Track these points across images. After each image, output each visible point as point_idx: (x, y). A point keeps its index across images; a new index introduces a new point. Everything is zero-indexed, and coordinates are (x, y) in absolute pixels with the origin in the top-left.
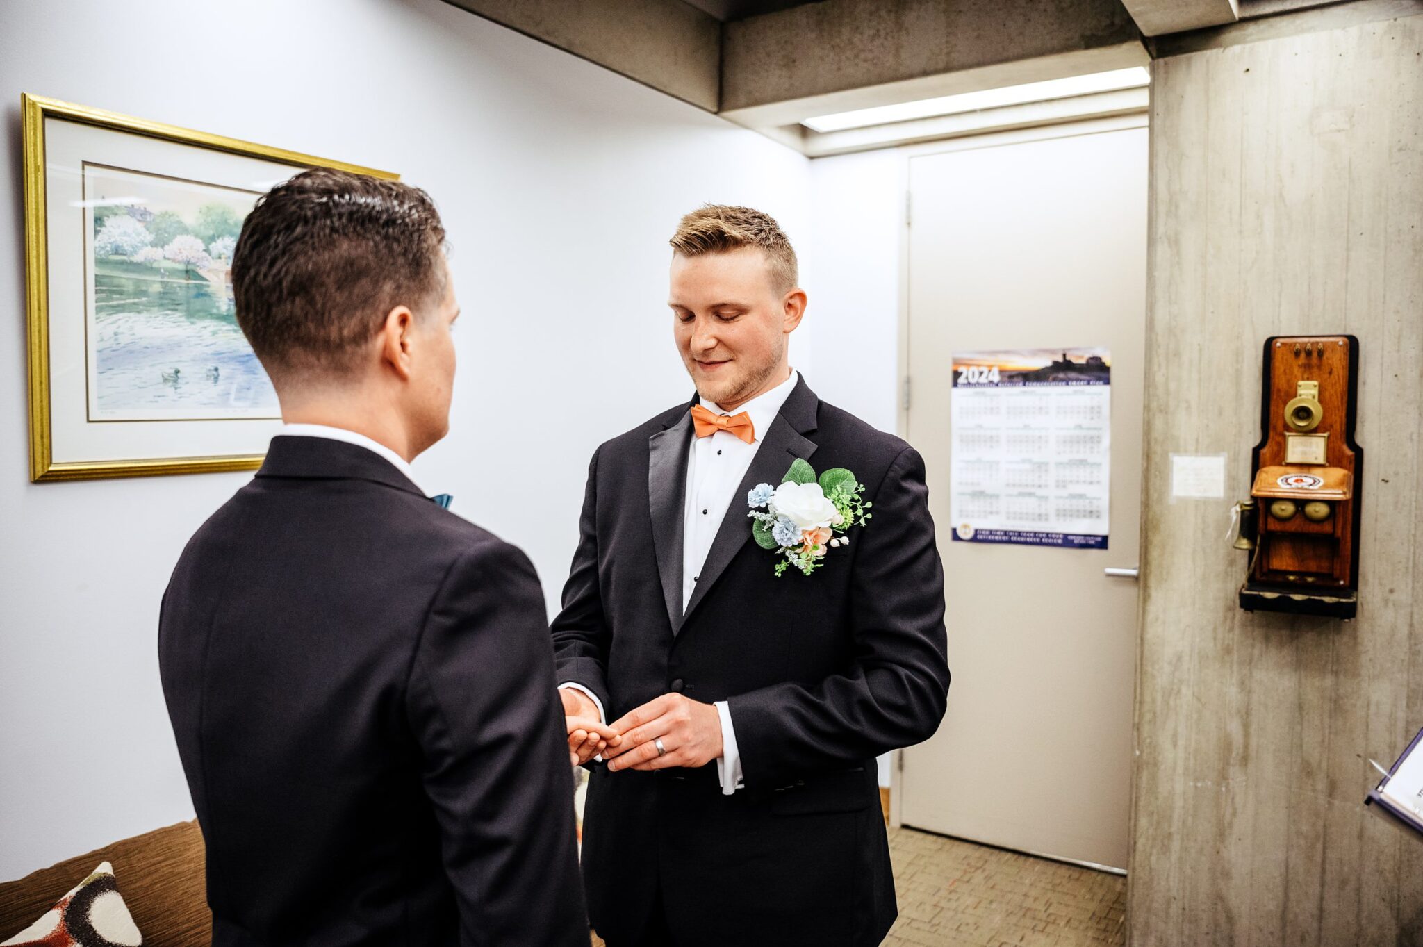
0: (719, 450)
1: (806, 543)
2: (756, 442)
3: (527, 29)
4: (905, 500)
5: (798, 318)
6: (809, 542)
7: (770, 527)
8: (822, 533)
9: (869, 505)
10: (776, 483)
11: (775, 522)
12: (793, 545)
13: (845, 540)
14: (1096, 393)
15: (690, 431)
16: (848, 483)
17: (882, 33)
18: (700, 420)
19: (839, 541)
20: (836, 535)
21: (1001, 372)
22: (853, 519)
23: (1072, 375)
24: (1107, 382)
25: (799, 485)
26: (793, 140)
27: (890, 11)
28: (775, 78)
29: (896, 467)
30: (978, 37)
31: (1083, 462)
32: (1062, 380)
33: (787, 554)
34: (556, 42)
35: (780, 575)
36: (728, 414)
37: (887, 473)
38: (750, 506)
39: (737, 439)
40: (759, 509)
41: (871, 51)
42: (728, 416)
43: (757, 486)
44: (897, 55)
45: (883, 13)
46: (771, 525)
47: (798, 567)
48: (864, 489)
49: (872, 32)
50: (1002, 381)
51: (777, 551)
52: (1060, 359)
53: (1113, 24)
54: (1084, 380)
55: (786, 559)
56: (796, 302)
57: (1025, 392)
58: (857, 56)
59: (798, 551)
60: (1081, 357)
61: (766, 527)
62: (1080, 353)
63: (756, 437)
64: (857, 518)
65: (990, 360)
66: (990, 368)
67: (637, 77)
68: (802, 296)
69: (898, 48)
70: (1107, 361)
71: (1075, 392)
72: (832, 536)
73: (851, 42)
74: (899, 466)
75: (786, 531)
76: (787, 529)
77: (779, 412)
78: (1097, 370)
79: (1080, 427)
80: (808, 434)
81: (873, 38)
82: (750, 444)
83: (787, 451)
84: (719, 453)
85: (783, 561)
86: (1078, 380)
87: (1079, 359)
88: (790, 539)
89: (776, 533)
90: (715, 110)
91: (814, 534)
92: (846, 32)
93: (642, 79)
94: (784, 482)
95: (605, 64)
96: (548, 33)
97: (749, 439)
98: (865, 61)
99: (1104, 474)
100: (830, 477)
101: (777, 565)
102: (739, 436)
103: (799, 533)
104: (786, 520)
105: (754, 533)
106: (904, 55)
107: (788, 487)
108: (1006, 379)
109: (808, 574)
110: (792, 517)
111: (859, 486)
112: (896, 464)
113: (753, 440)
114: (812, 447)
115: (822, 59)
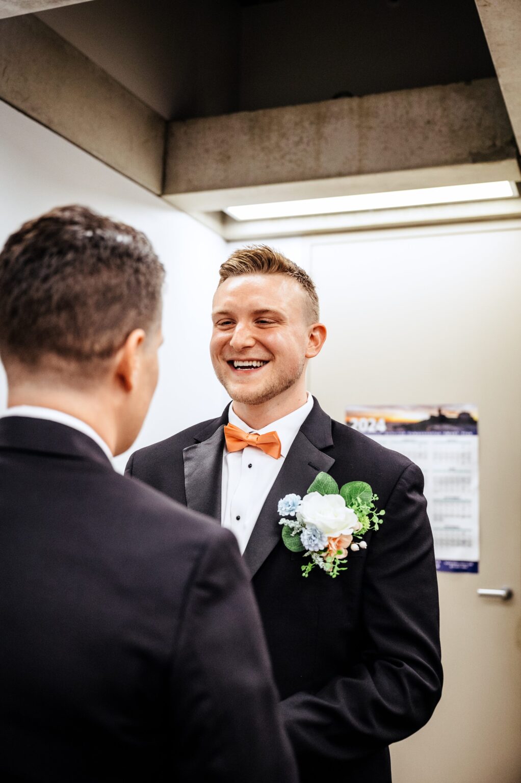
0: (249, 464)
1: (330, 548)
2: (281, 457)
3: (15, 103)
4: (411, 509)
5: (318, 349)
6: (333, 547)
7: (297, 533)
8: (345, 539)
9: (382, 513)
10: (303, 494)
11: (303, 529)
12: (320, 550)
13: (364, 544)
14: (465, 442)
15: (222, 446)
16: (366, 493)
17: (305, 140)
18: (232, 437)
19: (359, 545)
20: (356, 540)
21: (388, 423)
22: (370, 525)
23: (446, 427)
24: (475, 432)
25: (323, 495)
26: (214, 224)
27: (311, 123)
28: (212, 170)
29: (404, 481)
30: (386, 149)
31: (456, 499)
32: (437, 431)
33: (313, 557)
34: (39, 118)
35: (307, 576)
36: (256, 431)
37: (395, 486)
38: (280, 514)
39: (264, 453)
40: (289, 517)
41: (295, 154)
42: (257, 434)
43: (287, 496)
44: (317, 158)
45: (306, 124)
46: (298, 531)
47: (323, 569)
48: (377, 498)
49: (296, 139)
50: (387, 431)
51: (304, 554)
52: (436, 414)
53: (494, 145)
54: (456, 430)
55: (311, 561)
56: (317, 334)
57: (406, 441)
58: (283, 157)
59: (323, 554)
60: (453, 412)
61: (294, 533)
62: (452, 409)
63: (282, 453)
64: (372, 524)
65: (377, 413)
66: (377, 419)
67: (101, 157)
68: (322, 329)
69: (318, 153)
70: (475, 415)
71: (449, 441)
72: (352, 541)
73: (278, 146)
74: (406, 480)
75: (314, 538)
76: (314, 536)
77: (300, 430)
78: (466, 423)
79: (452, 470)
80: (326, 450)
81: (297, 144)
82: (277, 459)
83: (309, 464)
84: (250, 466)
85: (309, 563)
86: (450, 430)
87: (452, 414)
88: (316, 545)
89: (304, 538)
90: (159, 192)
91: (337, 540)
92: (274, 137)
93: (105, 159)
94: (310, 492)
95: (77, 143)
96: (33, 109)
97: (276, 455)
98: (290, 161)
99: (474, 509)
100: (349, 489)
101: (303, 566)
102: (267, 452)
103: (325, 539)
104: (314, 527)
105: (283, 537)
106: (323, 158)
107: (313, 497)
108: (390, 429)
109: (334, 576)
110: (319, 526)
111: (373, 496)
112: (403, 478)
113: (280, 455)
114: (331, 461)
115: (253, 157)
